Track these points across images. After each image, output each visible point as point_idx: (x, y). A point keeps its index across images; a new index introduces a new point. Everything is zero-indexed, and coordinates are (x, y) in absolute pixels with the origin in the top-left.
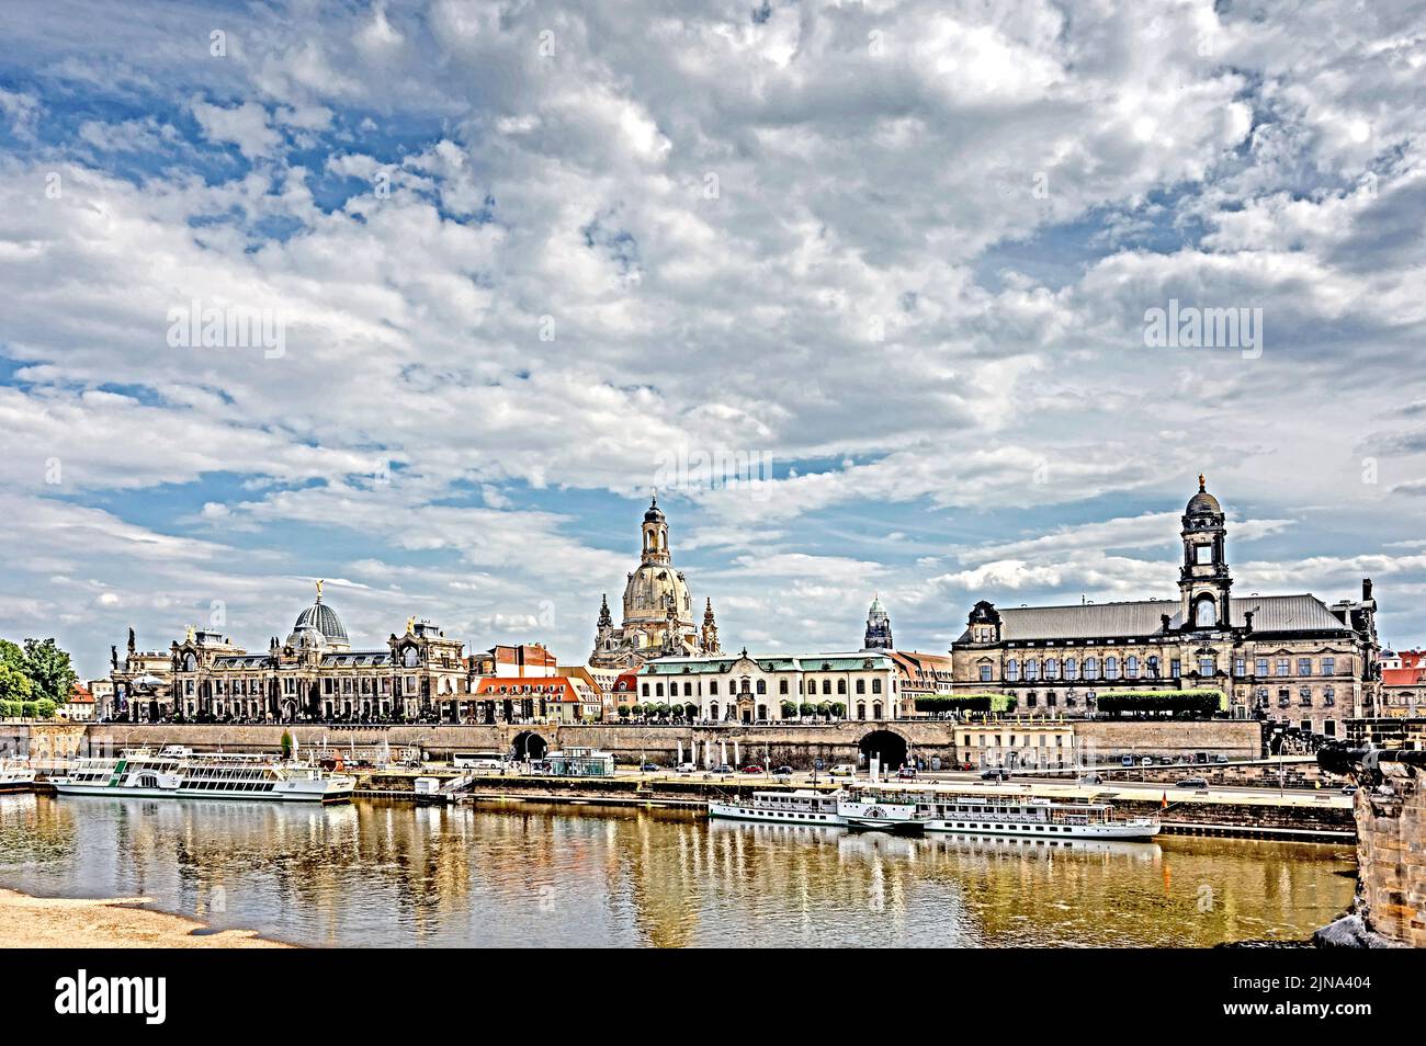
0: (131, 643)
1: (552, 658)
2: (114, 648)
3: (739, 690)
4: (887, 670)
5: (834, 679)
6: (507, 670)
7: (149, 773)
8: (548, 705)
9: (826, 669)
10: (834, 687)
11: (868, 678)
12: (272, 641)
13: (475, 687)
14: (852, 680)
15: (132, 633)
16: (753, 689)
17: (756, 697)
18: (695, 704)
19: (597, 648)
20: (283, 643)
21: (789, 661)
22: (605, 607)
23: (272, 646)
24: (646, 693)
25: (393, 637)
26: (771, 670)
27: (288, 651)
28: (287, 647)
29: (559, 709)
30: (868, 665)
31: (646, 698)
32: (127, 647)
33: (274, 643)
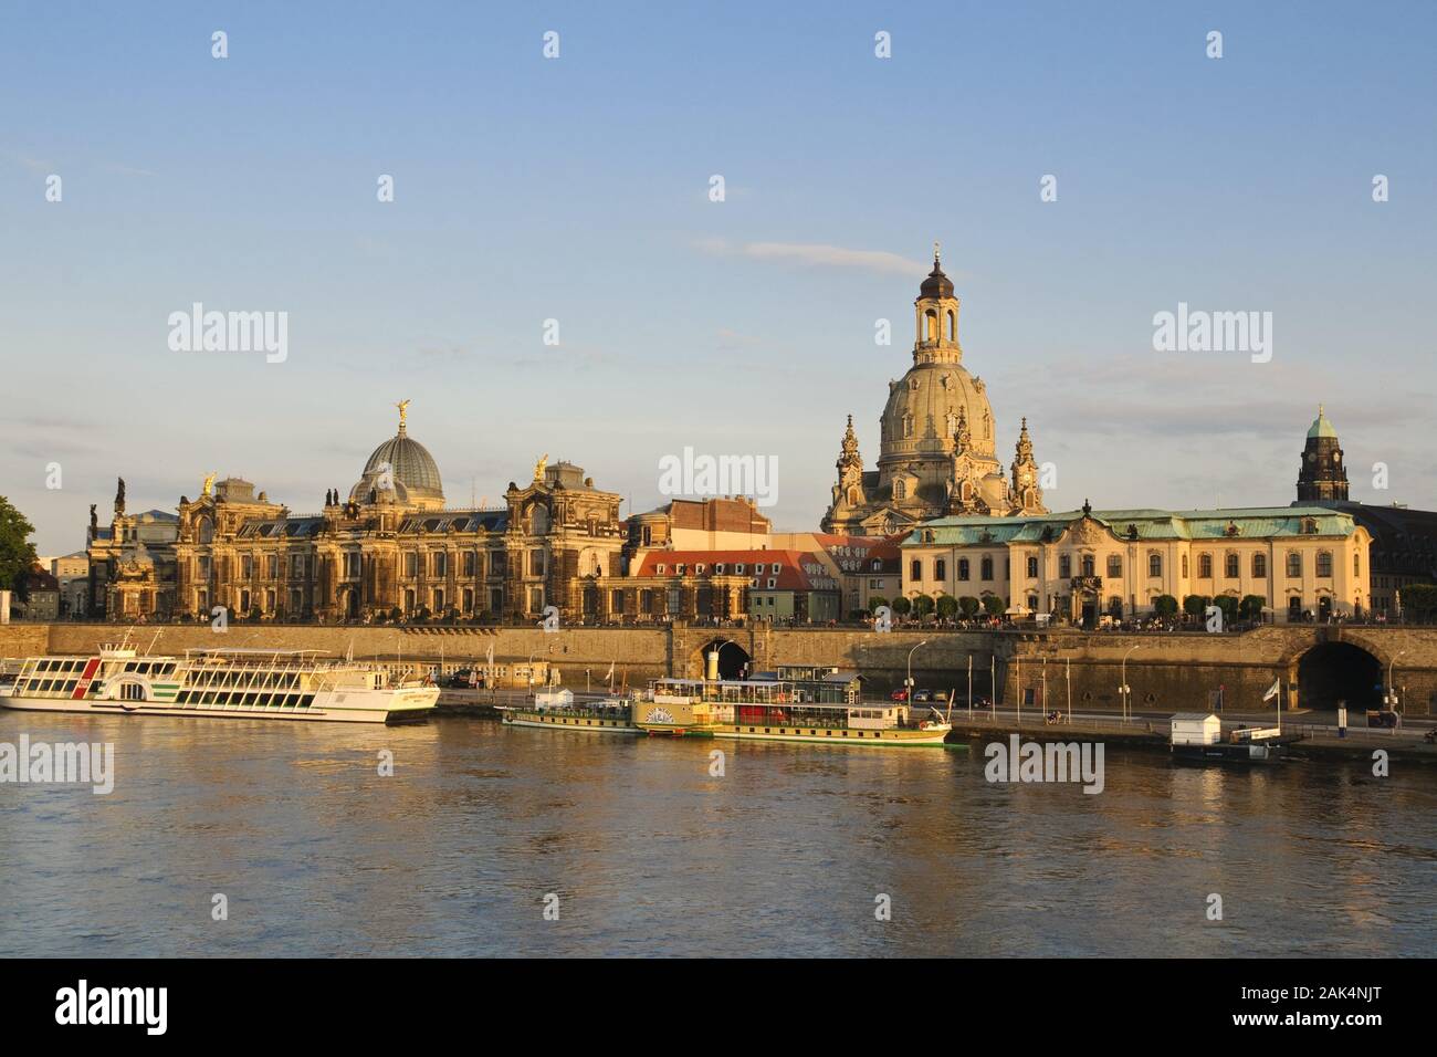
0: (120, 500)
1: (763, 520)
2: (93, 508)
3: (1075, 571)
4: (1343, 537)
5: (1246, 554)
6: (688, 540)
7: (134, 678)
8: (753, 596)
9: (1231, 535)
10: (1246, 566)
11: (1309, 551)
12: (329, 495)
13: (636, 565)
14: (1280, 553)
15: (121, 484)
16: (1101, 569)
17: (1106, 582)
18: (998, 595)
19: (835, 504)
20: (343, 500)
21: (1165, 521)
22: (849, 437)
23: (329, 503)
24: (917, 574)
25: (513, 487)
26: (1133, 536)
27: (351, 509)
28: (350, 505)
29: (771, 601)
30: (1309, 530)
31: (917, 585)
32: (112, 505)
33: (331, 499)
